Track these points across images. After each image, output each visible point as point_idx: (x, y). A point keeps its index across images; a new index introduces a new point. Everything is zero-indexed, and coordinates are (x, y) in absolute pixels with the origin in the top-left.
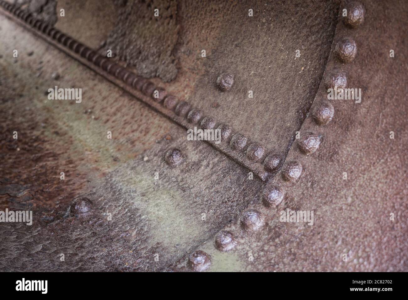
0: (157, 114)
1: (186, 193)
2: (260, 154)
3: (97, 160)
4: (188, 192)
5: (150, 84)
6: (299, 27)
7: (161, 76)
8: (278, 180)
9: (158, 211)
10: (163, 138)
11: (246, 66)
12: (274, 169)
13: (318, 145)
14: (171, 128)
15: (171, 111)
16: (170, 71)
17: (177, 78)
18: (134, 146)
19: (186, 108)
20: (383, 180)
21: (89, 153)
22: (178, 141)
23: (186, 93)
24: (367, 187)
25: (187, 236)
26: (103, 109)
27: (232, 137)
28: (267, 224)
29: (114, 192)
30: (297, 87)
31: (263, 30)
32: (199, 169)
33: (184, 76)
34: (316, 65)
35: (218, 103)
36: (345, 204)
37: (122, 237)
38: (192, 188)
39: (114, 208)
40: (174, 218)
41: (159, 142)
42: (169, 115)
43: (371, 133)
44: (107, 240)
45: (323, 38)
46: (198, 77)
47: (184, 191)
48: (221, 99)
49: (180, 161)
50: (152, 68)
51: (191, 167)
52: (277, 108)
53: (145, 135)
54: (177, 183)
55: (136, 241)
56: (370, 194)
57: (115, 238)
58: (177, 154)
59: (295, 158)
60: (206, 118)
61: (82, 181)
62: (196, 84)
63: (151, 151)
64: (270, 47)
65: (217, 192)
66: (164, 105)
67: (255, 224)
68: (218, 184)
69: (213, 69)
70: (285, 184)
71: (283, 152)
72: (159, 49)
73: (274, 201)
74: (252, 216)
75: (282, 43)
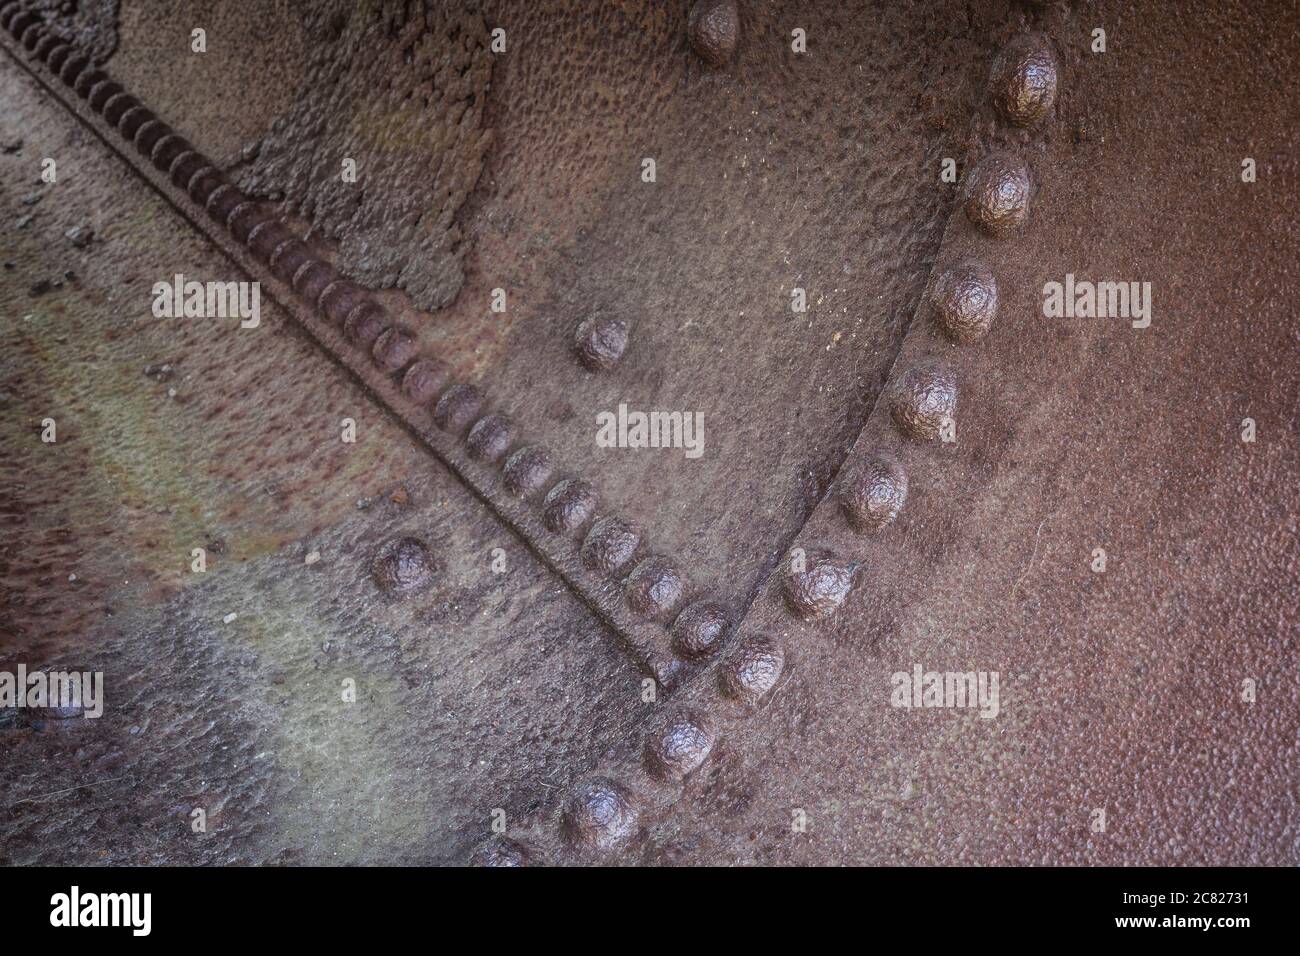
0: (380, 413)
1: (416, 690)
2: (667, 594)
3: (153, 541)
4: (422, 689)
5: (374, 309)
6: (843, 202)
7: (408, 289)
8: (706, 690)
9: (313, 740)
10: (383, 496)
11: (671, 298)
12: (702, 652)
13: (844, 594)
14: (415, 464)
15: (421, 410)
16: (442, 276)
17: (460, 303)
18: (286, 508)
19: (472, 407)
20: (1015, 742)
21: (135, 512)
22: (428, 512)
23: (480, 358)
24: (966, 756)
25: (387, 840)
26: (210, 371)
27: (591, 525)
28: (643, 833)
29: (186, 658)
30: (814, 393)
31: (739, 193)
32: (473, 614)
33: (480, 300)
34: (876, 334)
35: (570, 406)
36: (891, 802)
37: (175, 817)
38: (438, 678)
39: (170, 711)
40: (360, 771)
41: (366, 509)
42: (414, 421)
43: (1005, 581)
44: (121, 822)
45: (909, 250)
46: (523, 308)
47: (412, 684)
48: (580, 393)
49: (421, 579)
50: (388, 255)
51: (452, 606)
52: (743, 453)
53: (326, 477)
54: (393, 654)
55: (219, 834)
56: (970, 781)
57: (149, 817)
58: (412, 555)
59: (768, 627)
60: (524, 450)
61: (87, 606)
62: (512, 331)
63: (335, 533)
64: (751, 250)
65: (515, 702)
66: (405, 387)
67: (604, 827)
68: (523, 674)
69: (573, 291)
70: (722, 706)
71: (738, 598)
72: (419, 198)
73: (680, 760)
74: (599, 800)
75: (790, 243)
